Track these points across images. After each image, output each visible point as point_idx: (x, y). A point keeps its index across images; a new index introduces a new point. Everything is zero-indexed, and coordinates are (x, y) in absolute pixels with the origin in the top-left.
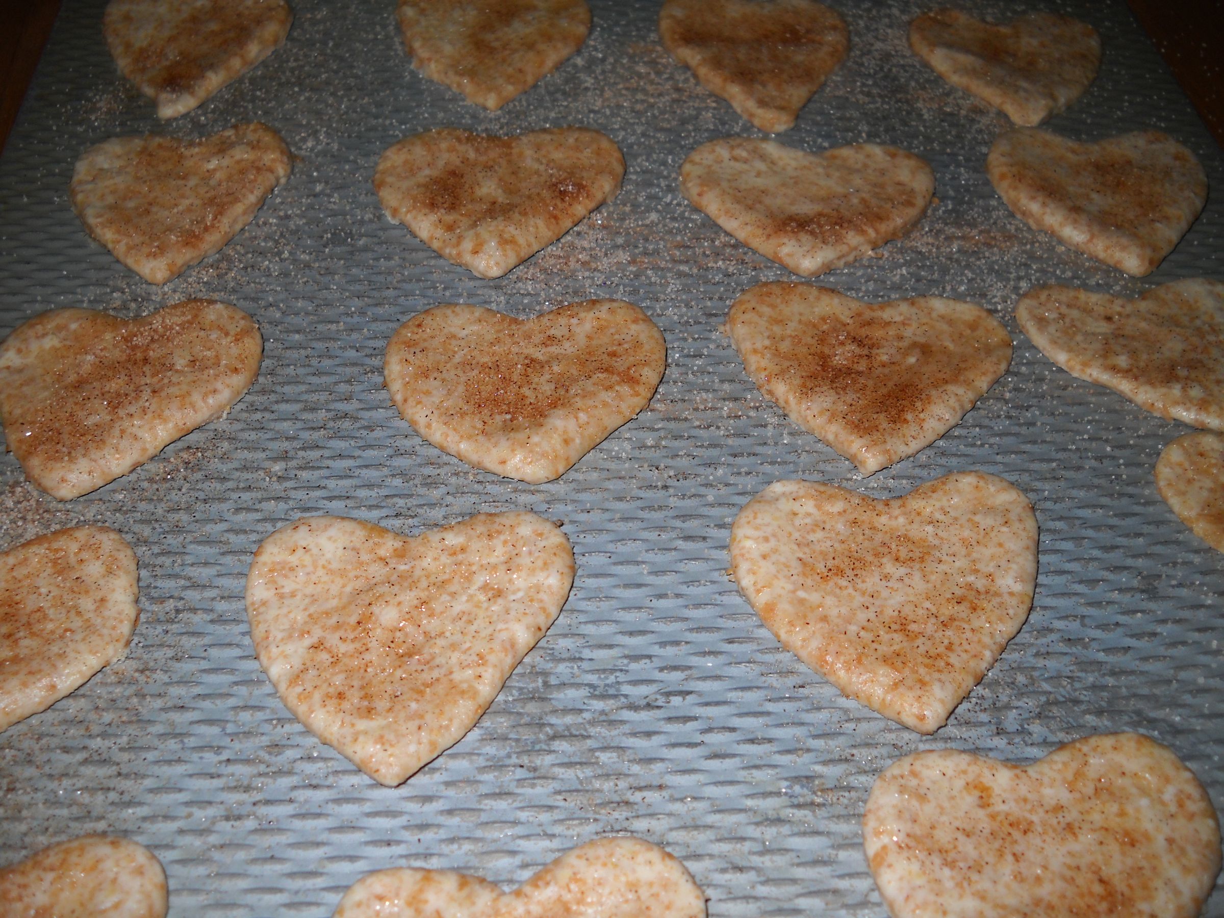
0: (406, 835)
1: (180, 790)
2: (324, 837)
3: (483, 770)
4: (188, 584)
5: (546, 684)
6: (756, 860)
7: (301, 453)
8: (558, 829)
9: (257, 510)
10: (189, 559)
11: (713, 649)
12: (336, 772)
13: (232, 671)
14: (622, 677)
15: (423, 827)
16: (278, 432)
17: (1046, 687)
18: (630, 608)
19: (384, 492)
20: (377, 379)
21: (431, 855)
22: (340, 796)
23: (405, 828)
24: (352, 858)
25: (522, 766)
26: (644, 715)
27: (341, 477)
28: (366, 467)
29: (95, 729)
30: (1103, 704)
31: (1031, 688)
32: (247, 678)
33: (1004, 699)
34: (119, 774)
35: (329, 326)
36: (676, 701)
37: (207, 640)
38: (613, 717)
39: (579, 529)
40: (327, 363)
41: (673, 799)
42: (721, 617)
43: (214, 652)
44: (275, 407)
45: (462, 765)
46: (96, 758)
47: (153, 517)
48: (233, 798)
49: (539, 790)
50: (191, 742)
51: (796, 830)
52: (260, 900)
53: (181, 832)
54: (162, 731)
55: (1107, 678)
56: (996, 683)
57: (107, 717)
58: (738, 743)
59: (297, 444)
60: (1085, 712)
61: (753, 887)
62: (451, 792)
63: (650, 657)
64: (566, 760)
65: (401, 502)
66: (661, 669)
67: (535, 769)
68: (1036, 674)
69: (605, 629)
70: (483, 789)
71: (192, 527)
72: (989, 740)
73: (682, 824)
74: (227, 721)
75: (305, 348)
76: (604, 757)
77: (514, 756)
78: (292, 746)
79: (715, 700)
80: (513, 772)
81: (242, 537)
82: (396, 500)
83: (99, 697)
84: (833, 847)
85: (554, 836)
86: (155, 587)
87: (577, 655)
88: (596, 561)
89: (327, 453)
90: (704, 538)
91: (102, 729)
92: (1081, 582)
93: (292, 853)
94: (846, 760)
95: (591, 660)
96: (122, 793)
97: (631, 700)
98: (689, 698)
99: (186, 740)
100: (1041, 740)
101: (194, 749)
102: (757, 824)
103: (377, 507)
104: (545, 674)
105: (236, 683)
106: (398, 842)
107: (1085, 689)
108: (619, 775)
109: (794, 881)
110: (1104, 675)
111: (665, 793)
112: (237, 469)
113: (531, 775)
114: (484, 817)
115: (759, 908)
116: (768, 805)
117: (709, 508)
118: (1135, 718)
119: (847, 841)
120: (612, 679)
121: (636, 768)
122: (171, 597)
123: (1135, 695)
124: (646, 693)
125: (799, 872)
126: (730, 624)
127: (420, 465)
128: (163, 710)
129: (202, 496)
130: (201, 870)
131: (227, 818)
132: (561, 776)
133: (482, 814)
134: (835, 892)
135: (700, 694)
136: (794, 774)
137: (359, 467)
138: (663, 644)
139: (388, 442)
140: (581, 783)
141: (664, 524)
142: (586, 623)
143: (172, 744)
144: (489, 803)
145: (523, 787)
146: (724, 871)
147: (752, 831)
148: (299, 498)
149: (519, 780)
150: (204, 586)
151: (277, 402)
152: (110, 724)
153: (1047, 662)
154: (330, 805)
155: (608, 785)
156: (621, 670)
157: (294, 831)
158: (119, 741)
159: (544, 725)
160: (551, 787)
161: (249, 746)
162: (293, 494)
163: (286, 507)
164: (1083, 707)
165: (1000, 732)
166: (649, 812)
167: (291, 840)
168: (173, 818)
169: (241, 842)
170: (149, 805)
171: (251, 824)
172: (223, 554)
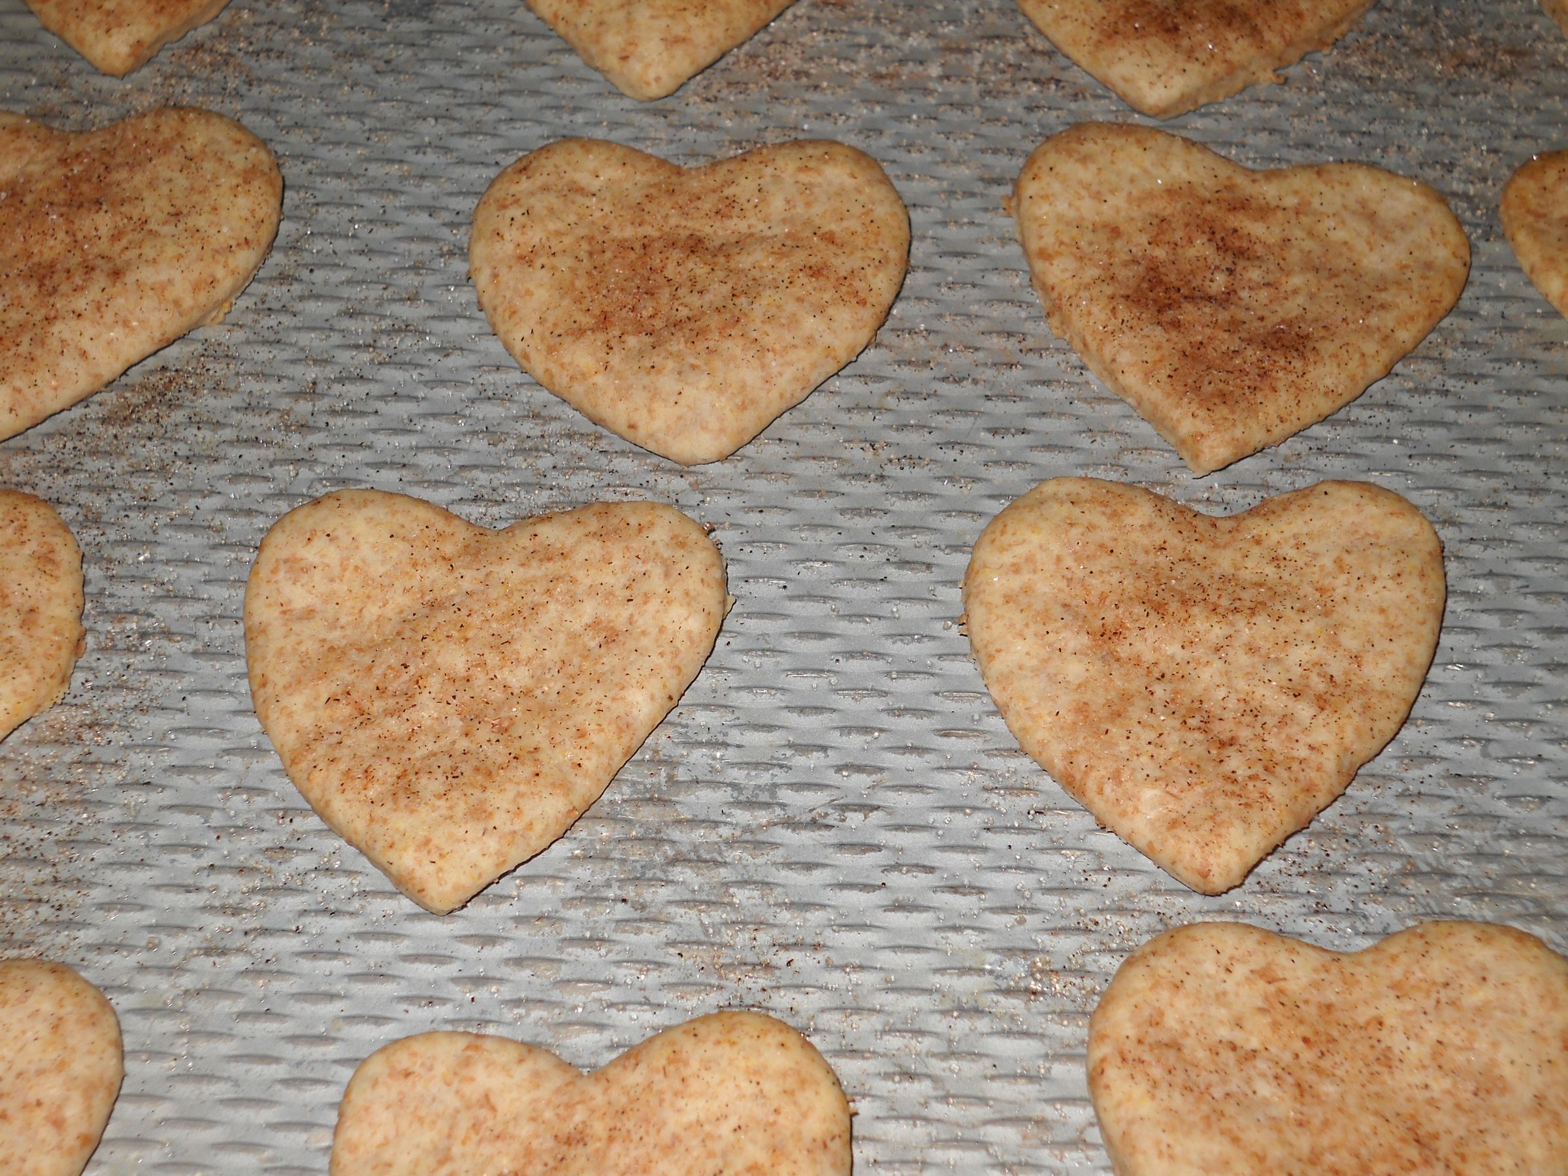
0: (455, 991)
1: (143, 908)
2: (339, 988)
3: (569, 902)
4: (160, 592)
5: (671, 779)
6: (937, 1066)
7: (337, 388)
8: (666, 997)
9: (266, 479)
10: (162, 553)
11: (916, 744)
12: (364, 894)
13: (222, 732)
14: (781, 777)
15: (480, 981)
16: (302, 349)
17: (1405, 846)
18: (805, 670)
19: (459, 459)
20: (459, 266)
21: (488, 1022)
22: (369, 928)
23: (455, 980)
24: (378, 1020)
25: (624, 901)
26: (806, 837)
27: (396, 431)
28: (434, 416)
29: (22, 811)
30: (1488, 883)
31: (1380, 848)
32: (243, 744)
33: (1337, 857)
34: (56, 880)
35: (387, 169)
36: (855, 819)
37: (187, 682)
38: (761, 837)
39: (745, 538)
40: (382, 233)
41: (829, 966)
42: (937, 694)
43: (196, 701)
44: (299, 306)
45: (541, 896)
46: (22, 854)
47: (109, 482)
48: (216, 923)
49: (645, 937)
50: (160, 836)
51: (996, 1026)
52: (247, 1071)
53: (142, 968)
54: (118, 819)
55: (1503, 842)
56: (1332, 833)
57: (40, 795)
58: (935, 890)
59: (331, 372)
60: (1458, 893)
61: (925, 1104)
62: (522, 932)
63: (824, 748)
64: (688, 896)
65: (483, 477)
66: (839, 769)
67: (643, 907)
68: (1394, 825)
69: (764, 701)
70: (568, 931)
71: (167, 500)
72: (1300, 920)
73: (839, 1003)
74: (212, 809)
75: (349, 206)
76: (740, 896)
77: (615, 885)
78: (304, 851)
79: (912, 822)
80: (612, 909)
81: (243, 520)
82: (476, 473)
83: (27, 763)
84: (1046, 1056)
85: (660, 1006)
86: (111, 595)
87: (721, 738)
88: (765, 590)
89: (375, 389)
90: (929, 566)
91: (32, 810)
92: (1497, 684)
93: (295, 1007)
94: (1087, 930)
95: (739, 746)
96: (60, 908)
97: (790, 813)
98: (875, 816)
99: (152, 834)
100: (1379, 929)
101: (163, 847)
102: (945, 1013)
103: (448, 483)
104: (671, 763)
105: (227, 752)
106: (444, 1001)
107: (1466, 856)
108: (760, 924)
109: (983, 1101)
110: (1500, 836)
111: (821, 956)
112: (237, 409)
113: (637, 915)
114: (565, 972)
115: (929, 1134)
116: (966, 985)
117: (941, 517)
118: (1533, 909)
119: (1068, 1051)
120: (765, 778)
121: (785, 916)
122: (135, 612)
123: (1539, 874)
124: (811, 804)
125: (995, 1089)
126: (949, 705)
127: (516, 419)
128: (122, 786)
129: (183, 450)
130: (168, 1025)
131: (208, 952)
132: (678, 920)
133: (563, 967)
134: (1041, 1122)
135: (889, 811)
136: (1006, 945)
137: (425, 416)
138: (846, 730)
139: (469, 376)
140: (706, 933)
141: (871, 539)
142: (739, 689)
143: (134, 839)
144: (575, 951)
145: (625, 931)
146: (888, 1076)
147: (937, 1023)
148: (331, 461)
149: (618, 921)
150: (185, 598)
151: (301, 298)
152: (42, 804)
153: (1414, 808)
154: (353, 942)
155: (742, 938)
156: (781, 766)
157: (300, 976)
158: (55, 830)
159: (662, 840)
160: (663, 934)
161: (243, 847)
162: (321, 455)
163: (312, 475)
164: (1456, 883)
165: (1321, 909)
166: (796, 982)
167: (295, 990)
168: (131, 948)
169: (225, 987)
170: (98, 927)
171: (239, 962)
172: (215, 547)
